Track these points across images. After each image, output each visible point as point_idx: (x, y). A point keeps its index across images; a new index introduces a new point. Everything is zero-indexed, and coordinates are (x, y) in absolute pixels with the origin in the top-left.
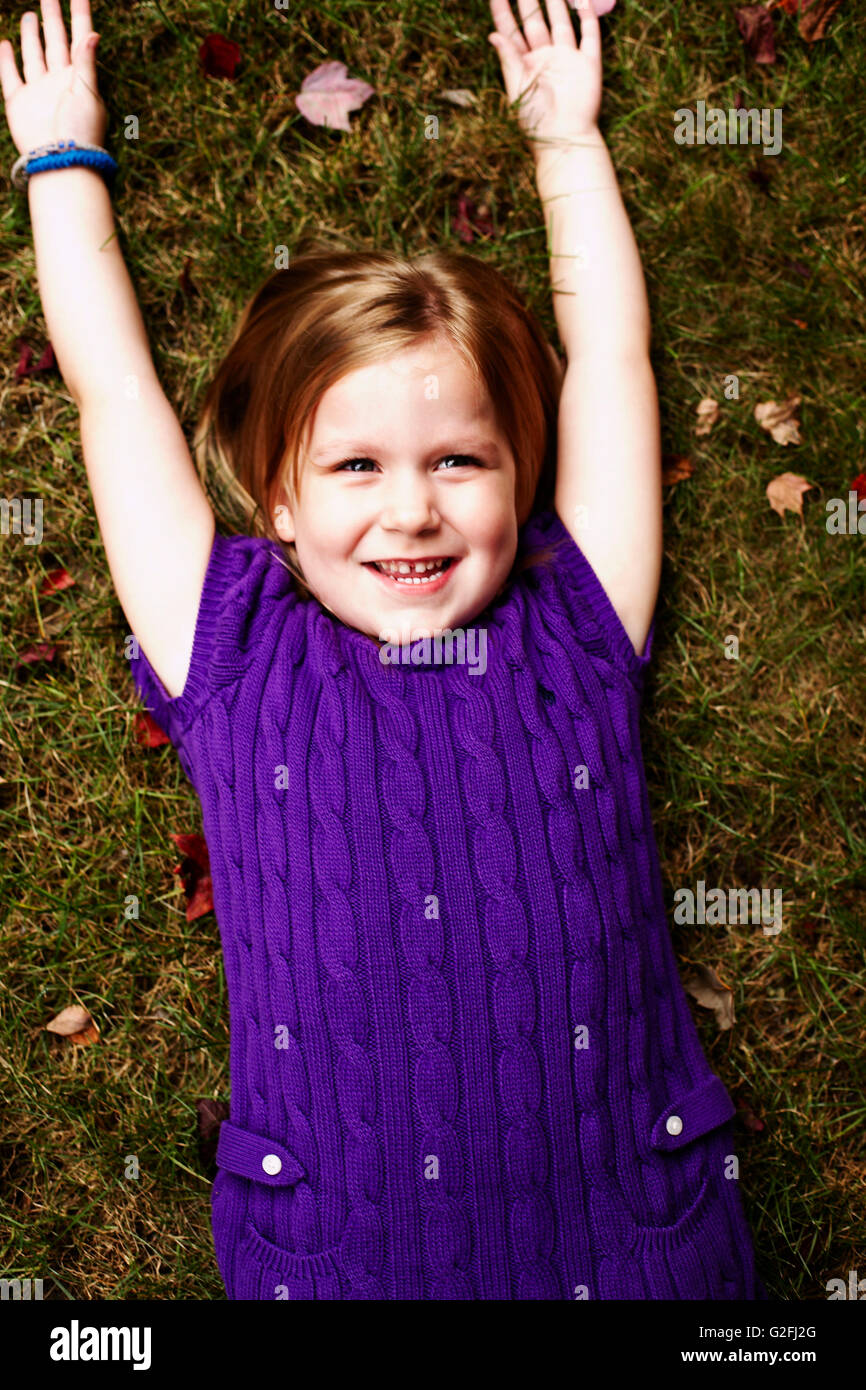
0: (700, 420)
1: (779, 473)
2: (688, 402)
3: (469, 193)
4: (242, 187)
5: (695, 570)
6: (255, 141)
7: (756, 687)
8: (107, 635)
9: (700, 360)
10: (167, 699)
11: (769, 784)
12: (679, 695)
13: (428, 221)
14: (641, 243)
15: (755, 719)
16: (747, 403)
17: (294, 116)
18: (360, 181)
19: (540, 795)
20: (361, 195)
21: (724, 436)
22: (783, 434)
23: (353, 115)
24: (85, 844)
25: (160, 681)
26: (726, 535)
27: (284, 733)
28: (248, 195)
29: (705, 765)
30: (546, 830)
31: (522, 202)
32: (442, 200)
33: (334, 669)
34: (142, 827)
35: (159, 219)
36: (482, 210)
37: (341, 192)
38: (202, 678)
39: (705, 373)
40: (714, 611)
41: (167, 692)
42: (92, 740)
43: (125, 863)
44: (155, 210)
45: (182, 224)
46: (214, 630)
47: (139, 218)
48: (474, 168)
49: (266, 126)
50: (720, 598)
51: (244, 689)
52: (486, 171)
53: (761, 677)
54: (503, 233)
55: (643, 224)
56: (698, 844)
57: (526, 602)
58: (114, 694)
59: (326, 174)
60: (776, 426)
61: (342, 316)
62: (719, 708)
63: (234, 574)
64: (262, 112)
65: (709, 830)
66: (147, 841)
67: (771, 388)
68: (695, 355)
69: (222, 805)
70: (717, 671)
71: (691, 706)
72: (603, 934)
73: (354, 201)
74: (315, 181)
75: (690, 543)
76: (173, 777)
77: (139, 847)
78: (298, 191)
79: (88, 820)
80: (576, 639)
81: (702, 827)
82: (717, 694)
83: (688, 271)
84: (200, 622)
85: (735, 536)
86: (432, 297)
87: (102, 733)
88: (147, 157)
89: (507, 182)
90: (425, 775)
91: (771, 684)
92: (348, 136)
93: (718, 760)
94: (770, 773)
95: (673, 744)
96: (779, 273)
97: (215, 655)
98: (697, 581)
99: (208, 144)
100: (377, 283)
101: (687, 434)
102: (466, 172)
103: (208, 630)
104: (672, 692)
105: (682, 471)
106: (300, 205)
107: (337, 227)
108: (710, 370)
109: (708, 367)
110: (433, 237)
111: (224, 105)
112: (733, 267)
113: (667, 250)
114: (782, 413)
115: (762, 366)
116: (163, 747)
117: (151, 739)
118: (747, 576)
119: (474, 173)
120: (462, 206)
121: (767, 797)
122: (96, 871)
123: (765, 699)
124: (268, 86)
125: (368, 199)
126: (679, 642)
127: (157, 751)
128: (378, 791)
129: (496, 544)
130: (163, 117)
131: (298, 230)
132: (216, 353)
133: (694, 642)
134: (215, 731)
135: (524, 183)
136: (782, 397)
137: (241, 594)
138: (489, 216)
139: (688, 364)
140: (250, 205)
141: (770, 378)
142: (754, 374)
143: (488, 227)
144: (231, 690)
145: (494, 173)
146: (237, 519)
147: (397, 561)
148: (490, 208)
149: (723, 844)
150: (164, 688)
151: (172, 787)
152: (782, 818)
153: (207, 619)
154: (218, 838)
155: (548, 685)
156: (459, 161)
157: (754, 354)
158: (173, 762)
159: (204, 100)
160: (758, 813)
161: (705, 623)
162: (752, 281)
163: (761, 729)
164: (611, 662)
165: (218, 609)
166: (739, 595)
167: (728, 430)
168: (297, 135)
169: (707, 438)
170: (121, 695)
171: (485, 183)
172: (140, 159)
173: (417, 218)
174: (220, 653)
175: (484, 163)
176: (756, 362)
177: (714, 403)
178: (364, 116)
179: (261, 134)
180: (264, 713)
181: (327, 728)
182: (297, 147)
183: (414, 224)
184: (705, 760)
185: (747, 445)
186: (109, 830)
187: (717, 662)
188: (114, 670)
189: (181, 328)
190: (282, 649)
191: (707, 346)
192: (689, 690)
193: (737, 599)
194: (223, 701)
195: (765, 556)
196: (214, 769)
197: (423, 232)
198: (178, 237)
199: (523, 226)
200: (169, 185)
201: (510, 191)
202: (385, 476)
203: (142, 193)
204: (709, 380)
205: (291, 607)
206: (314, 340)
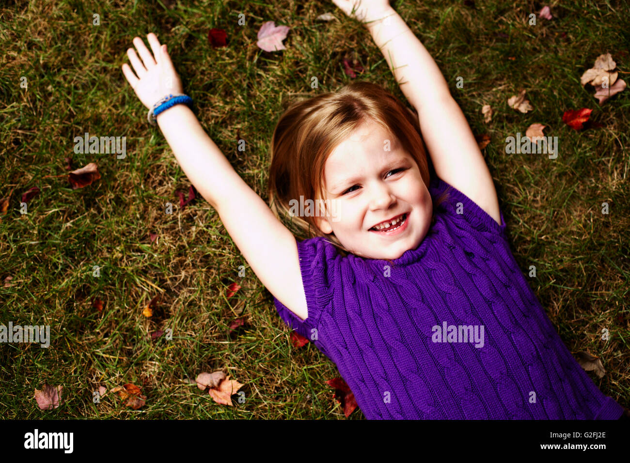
0: (485, 116)
1: (529, 126)
2: (477, 110)
3: (346, 56)
4: (248, 90)
5: (509, 181)
6: (246, 68)
7: (555, 222)
8: (263, 305)
9: (475, 90)
10: (302, 322)
11: (578, 262)
12: (524, 238)
13: (334, 75)
14: (429, 50)
15: (560, 236)
16: (502, 101)
17: (259, 52)
18: (298, 68)
19: (485, 299)
20: (300, 75)
21: (498, 119)
22: (524, 108)
23: (284, 42)
24: (289, 400)
25: (296, 315)
26: (515, 161)
27: (360, 315)
28: (252, 93)
29: (547, 264)
30: (493, 313)
31: (371, 51)
32: (337, 64)
33: (372, 278)
34: (311, 383)
35: (217, 117)
36: (355, 62)
37: (293, 76)
38: (314, 306)
39: (479, 95)
40: (524, 196)
41: (301, 318)
42: (274, 353)
43: (310, 402)
44: (214, 114)
45: (228, 116)
46: (312, 283)
47: (209, 120)
48: (345, 45)
49: (249, 60)
50: (524, 190)
51: (335, 303)
52: (350, 44)
53: (556, 217)
54: (368, 68)
55: (427, 42)
56: (557, 300)
57: (444, 219)
58: (277, 329)
59: (283, 71)
60: (519, 106)
61: (320, 126)
62: (543, 238)
63: (312, 256)
64: (245, 54)
65: (560, 292)
66: (316, 388)
67: (510, 91)
68: (472, 89)
69: (345, 358)
70: (536, 222)
71: (530, 241)
72: (536, 350)
73: (298, 78)
74: (279, 76)
75: (502, 171)
76: (316, 357)
77: (313, 393)
78: (273, 82)
79: (286, 388)
80: (472, 227)
81: (556, 292)
82: (539, 232)
83: (455, 54)
84: (304, 282)
85: (520, 160)
86: (355, 104)
87: (278, 348)
88: (202, 92)
89: (361, 45)
90: (431, 308)
91: (562, 219)
92: (285, 51)
93: (552, 260)
94: (577, 257)
95: (529, 261)
96: (494, 40)
97: (317, 293)
98: (512, 186)
99: (227, 77)
100: (329, 107)
101: (482, 124)
102: (342, 48)
103: (309, 284)
104: (520, 238)
105: (486, 140)
106: (277, 89)
107: (296, 92)
108: (481, 93)
109: (479, 92)
110: (339, 81)
111: (227, 58)
112: (473, 45)
113: (442, 48)
114: (519, 100)
115: (503, 83)
116: (307, 344)
117: (300, 343)
118: (532, 176)
119: (346, 47)
120: (346, 63)
121: (580, 268)
122: (298, 410)
123: (561, 226)
124: (242, 43)
125: (304, 75)
126: (514, 215)
127: (305, 347)
128: (413, 323)
129: (423, 200)
130: (203, 73)
131: (280, 99)
132: (265, 165)
133: (521, 213)
134: (329, 326)
135: (369, 43)
136: (517, 93)
137: (318, 263)
138: (359, 63)
139: (470, 94)
140: (255, 96)
141: (508, 87)
142: (500, 88)
143: (360, 68)
144: (330, 306)
145: (354, 44)
146: (301, 233)
147: (382, 223)
148: (358, 60)
149: (568, 296)
150: (299, 317)
151: (317, 361)
152: (589, 276)
153: (307, 279)
154: (349, 374)
155: (469, 250)
156: (337, 45)
157: (496, 79)
158: (313, 350)
159: (217, 59)
160: (578, 277)
161: (522, 202)
162: (483, 48)
163: (564, 240)
164: (490, 232)
165: (310, 273)
166: (532, 185)
167: (498, 116)
168: (263, 59)
169: (491, 122)
170: (280, 329)
171: (352, 50)
172: (199, 94)
173: (329, 75)
174: (318, 292)
175: (348, 41)
176: (499, 83)
177: (488, 106)
178: (289, 40)
179: (248, 64)
180: (348, 310)
181: (378, 305)
182: (266, 64)
183: (329, 78)
184: (545, 262)
185: (510, 120)
186: (297, 390)
187: (534, 218)
188: (272, 319)
189: (245, 160)
190: (344, 279)
191: (475, 83)
192: (527, 234)
193: (532, 187)
194: (328, 312)
195: (536, 163)
196: (335, 343)
197: (334, 80)
198: (228, 122)
199: (376, 62)
200: (217, 101)
201: (364, 49)
202: (365, 189)
203: (206, 108)
204: (482, 98)
205: (341, 260)
206: (312, 141)
